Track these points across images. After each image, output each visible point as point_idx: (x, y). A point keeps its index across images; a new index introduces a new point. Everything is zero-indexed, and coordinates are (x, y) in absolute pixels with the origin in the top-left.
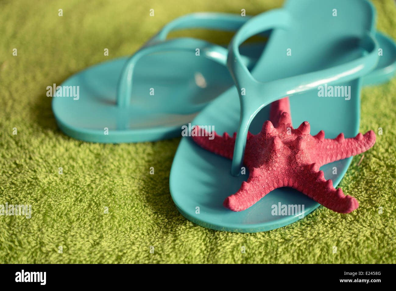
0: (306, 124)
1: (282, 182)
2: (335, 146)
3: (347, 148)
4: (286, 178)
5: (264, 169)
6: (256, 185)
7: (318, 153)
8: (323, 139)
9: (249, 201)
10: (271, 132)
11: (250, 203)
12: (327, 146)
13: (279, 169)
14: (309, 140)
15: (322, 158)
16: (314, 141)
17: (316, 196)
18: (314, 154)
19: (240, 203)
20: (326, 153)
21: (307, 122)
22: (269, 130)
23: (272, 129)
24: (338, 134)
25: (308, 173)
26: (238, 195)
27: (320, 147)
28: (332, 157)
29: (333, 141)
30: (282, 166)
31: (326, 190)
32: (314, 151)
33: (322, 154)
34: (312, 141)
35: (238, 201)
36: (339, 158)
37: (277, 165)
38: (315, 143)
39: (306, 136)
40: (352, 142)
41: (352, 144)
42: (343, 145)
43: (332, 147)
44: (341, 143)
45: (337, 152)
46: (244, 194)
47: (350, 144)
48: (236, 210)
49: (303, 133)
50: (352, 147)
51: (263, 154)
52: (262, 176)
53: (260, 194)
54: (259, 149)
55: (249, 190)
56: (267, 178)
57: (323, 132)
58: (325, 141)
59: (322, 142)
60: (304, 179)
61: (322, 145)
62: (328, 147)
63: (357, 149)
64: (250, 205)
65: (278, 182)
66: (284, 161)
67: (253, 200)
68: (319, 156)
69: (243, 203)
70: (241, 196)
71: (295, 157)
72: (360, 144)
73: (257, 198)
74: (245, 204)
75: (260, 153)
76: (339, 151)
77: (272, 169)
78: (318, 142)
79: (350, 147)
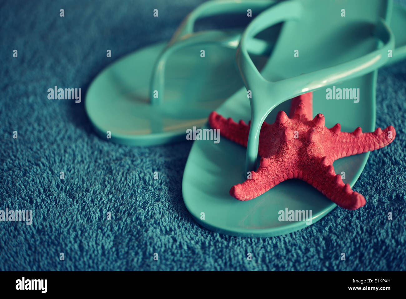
0: (320, 116)
1: (292, 174)
2: (352, 140)
3: (364, 143)
4: (296, 170)
5: (274, 160)
6: (265, 175)
7: (333, 146)
8: (339, 133)
9: (257, 191)
10: (284, 122)
11: (257, 193)
12: (343, 139)
13: (290, 161)
14: (323, 133)
15: (338, 151)
16: (329, 134)
17: (324, 190)
18: (328, 147)
19: (246, 192)
20: (342, 146)
21: (322, 114)
22: (282, 120)
23: (285, 119)
24: (355, 128)
25: (318, 167)
26: (245, 184)
27: (335, 140)
28: (348, 151)
29: (350, 135)
30: (293, 157)
31: (334, 184)
32: (328, 144)
33: (337, 147)
34: (327, 133)
35: (244, 190)
36: (355, 152)
37: (287, 156)
38: (331, 136)
39: (320, 128)
40: (370, 137)
41: (369, 138)
42: (360, 139)
43: (348, 140)
44: (358, 137)
45: (353, 146)
46: (251, 184)
47: (367, 138)
48: (241, 198)
49: (317, 126)
50: (369, 141)
51: (276, 144)
52: (272, 166)
53: (268, 184)
54: (272, 139)
55: (257, 180)
56: (277, 169)
57: (339, 125)
58: (341, 134)
59: (337, 135)
60: (314, 172)
61: (338, 138)
62: (344, 141)
63: (375, 144)
64: (257, 195)
65: (288, 174)
66: (295, 153)
67: (261, 190)
68: (334, 149)
69: (249, 193)
70: (248, 185)
71: (306, 149)
72: (379, 139)
73: (266, 188)
74: (251, 194)
75: (273, 143)
76: (356, 145)
77: (283, 160)
78: (334, 136)
79: (368, 142)
